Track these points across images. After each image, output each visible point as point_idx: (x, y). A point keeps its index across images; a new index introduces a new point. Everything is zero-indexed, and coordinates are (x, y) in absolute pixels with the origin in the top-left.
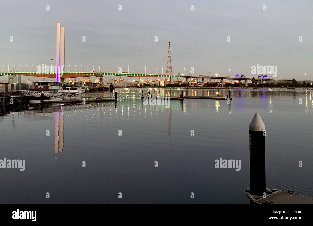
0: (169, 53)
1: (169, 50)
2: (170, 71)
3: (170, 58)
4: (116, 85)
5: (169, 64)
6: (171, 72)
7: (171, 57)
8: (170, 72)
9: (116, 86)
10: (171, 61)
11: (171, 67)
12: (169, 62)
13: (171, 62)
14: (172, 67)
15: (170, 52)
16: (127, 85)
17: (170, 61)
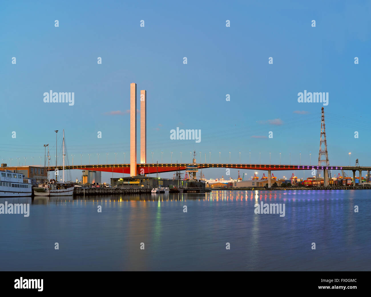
0: (323, 127)
1: (323, 122)
2: (325, 159)
3: (325, 137)
4: (235, 185)
5: (323, 148)
6: (327, 160)
7: (326, 134)
8: (324, 161)
9: (236, 187)
10: (327, 142)
11: (326, 152)
12: (323, 144)
13: (325, 143)
14: (328, 152)
15: (324, 125)
16: (253, 185)
17: (325, 141)
